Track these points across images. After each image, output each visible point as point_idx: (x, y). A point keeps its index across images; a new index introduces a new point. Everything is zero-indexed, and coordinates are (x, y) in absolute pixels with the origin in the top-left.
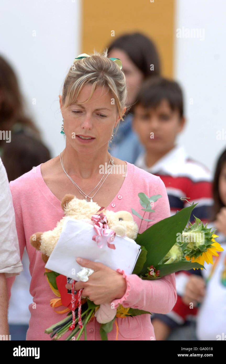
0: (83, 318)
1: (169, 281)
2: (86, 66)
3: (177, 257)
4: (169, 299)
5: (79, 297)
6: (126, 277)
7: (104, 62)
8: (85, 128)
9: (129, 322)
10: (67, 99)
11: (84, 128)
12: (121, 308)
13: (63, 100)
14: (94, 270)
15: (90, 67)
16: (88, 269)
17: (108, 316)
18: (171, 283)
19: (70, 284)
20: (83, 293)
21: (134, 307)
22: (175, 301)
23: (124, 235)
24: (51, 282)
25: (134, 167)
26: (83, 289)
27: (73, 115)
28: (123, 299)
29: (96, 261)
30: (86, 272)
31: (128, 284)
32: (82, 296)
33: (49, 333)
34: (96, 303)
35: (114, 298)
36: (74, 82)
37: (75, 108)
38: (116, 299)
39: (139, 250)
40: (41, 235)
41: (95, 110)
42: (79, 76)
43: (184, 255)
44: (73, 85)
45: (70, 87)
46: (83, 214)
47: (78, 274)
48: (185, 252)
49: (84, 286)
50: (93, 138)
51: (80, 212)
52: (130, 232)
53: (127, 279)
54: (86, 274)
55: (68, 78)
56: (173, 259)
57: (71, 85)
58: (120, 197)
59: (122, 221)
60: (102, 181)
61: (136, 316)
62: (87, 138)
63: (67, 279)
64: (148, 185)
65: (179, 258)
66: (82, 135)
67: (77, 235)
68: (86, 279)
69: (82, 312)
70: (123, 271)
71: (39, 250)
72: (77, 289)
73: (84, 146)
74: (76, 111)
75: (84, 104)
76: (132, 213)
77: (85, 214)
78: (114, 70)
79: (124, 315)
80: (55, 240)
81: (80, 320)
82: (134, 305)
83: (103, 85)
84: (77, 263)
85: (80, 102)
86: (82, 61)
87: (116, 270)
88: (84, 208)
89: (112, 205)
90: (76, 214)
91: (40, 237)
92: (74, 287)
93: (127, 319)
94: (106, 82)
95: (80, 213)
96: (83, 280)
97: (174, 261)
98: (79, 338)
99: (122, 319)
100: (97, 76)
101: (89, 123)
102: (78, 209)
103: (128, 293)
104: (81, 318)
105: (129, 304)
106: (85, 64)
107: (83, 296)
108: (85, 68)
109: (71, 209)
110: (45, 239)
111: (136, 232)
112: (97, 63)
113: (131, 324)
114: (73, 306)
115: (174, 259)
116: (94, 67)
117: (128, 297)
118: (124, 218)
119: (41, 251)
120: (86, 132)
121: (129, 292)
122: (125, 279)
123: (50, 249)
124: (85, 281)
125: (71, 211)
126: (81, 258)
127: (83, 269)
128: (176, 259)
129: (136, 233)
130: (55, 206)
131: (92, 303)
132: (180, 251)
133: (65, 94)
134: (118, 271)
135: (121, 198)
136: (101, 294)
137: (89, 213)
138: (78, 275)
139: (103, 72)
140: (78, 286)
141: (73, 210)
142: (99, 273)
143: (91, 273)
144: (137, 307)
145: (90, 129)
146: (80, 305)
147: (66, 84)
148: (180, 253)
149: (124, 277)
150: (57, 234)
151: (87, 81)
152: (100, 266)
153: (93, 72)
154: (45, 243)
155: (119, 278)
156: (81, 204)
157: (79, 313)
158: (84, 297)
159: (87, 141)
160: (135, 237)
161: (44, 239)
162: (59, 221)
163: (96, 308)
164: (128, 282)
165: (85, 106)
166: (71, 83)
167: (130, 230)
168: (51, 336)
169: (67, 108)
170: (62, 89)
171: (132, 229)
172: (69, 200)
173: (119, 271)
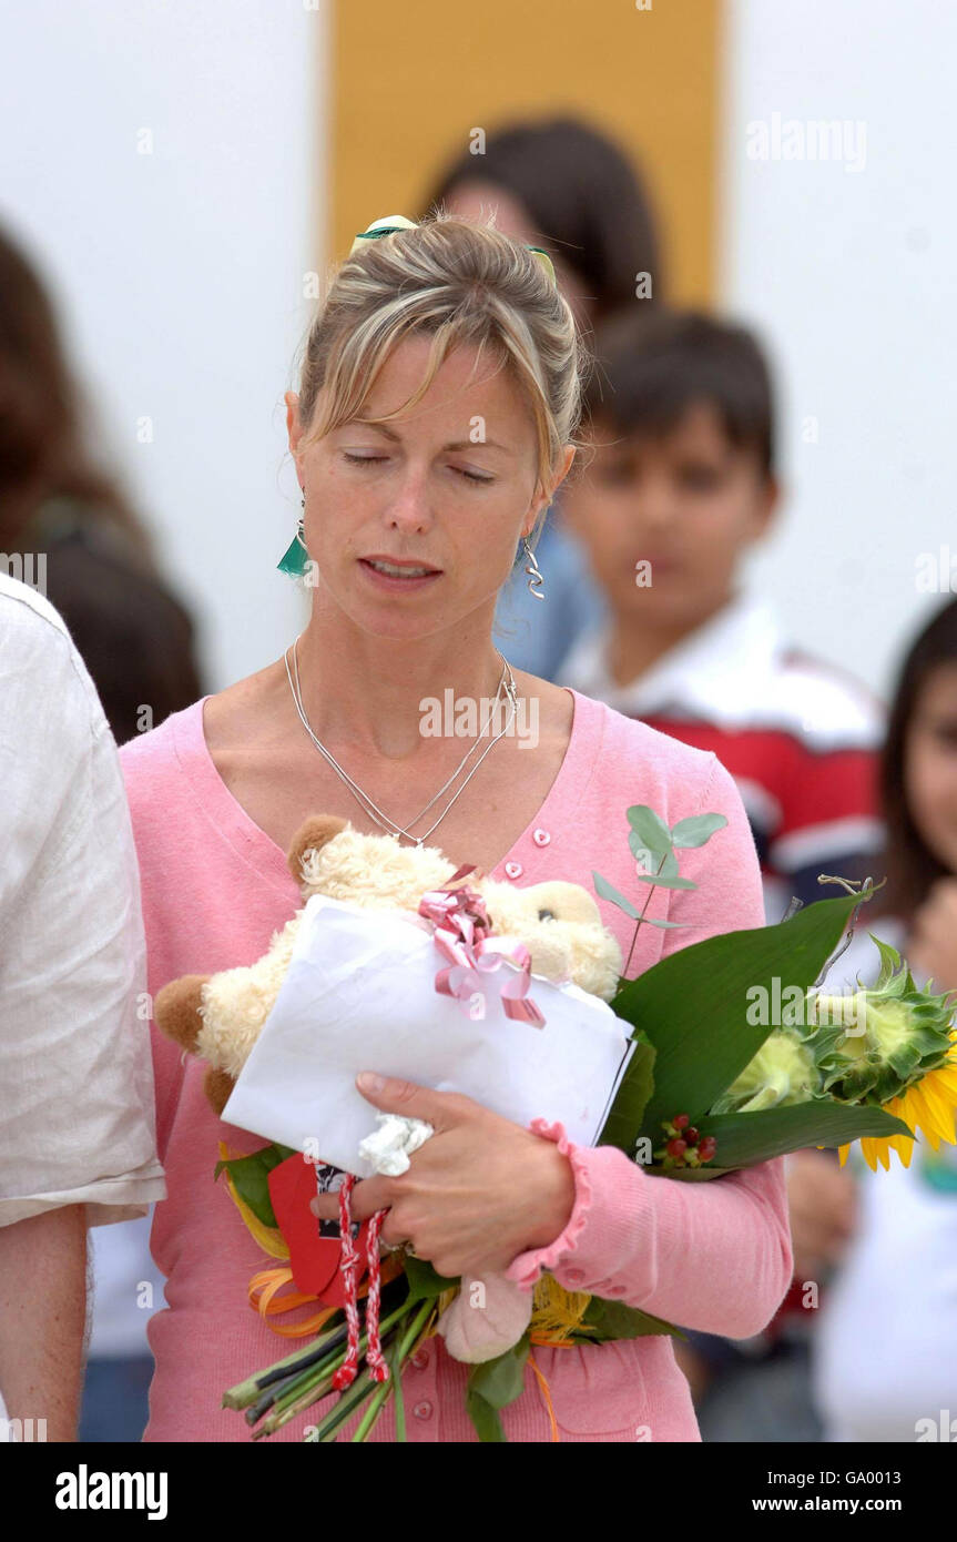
0: (388, 1341)
1: (760, 1192)
2: (409, 261)
3: (793, 1086)
4: (758, 1265)
5: (371, 1244)
6: (570, 1148)
7: (484, 244)
8: (399, 524)
9: (584, 1366)
10: (325, 401)
11: (394, 524)
12: (551, 1301)
13: (303, 411)
14: (434, 1127)
15: (427, 263)
16: (408, 1120)
17: (494, 1327)
18: (766, 1199)
19: (332, 1195)
20: (389, 1228)
21: (609, 1292)
22: (785, 1279)
23: (560, 975)
24: (245, 1199)
25: (604, 711)
26: (388, 1209)
27: (348, 472)
28: (559, 1247)
29: (443, 1087)
30: (399, 1136)
31: (581, 1179)
32: (382, 1242)
33: (240, 1405)
34: (445, 1268)
35: (524, 1246)
36: (353, 328)
37: (360, 441)
38: (528, 1249)
39: (629, 1042)
40: (204, 985)
41: (445, 449)
42: (377, 302)
43: (824, 1082)
44: (353, 338)
45: (337, 347)
46: (386, 895)
47: (365, 1144)
48: (829, 1068)
49: (392, 1194)
50: (434, 573)
51: (372, 886)
52: (586, 968)
53: (577, 1160)
54: (401, 1141)
55: (327, 313)
56: (775, 1092)
57: (343, 342)
58: (542, 838)
59: (553, 921)
60: (466, 770)
61: (613, 1342)
62: (409, 571)
63: (318, 1175)
64: (664, 785)
65: (801, 1091)
66: (385, 558)
67: (361, 975)
68: (399, 1164)
69: (383, 1313)
70: (558, 1127)
71: (194, 1049)
72: (363, 1210)
73: (393, 606)
74: (362, 453)
75: (397, 422)
76: (598, 893)
77: (393, 893)
78: (527, 281)
79: (564, 1336)
80: (263, 1003)
81: (375, 1346)
82: (609, 1280)
83: (481, 336)
84: (358, 1095)
85: (376, 415)
86: (391, 242)
87: (529, 1126)
88: (386, 871)
89: (509, 868)
90: (352, 897)
91: (199, 992)
92: (350, 1202)
93: (575, 1353)
94: (493, 326)
95: (371, 890)
96: (385, 1167)
97: (777, 1100)
98: (366, 1433)
99: (555, 1350)
100: (453, 299)
101: (417, 502)
102: (361, 875)
103: (580, 1219)
104: (380, 1337)
105: (587, 1271)
106: (403, 252)
107: (386, 1242)
108: (405, 267)
109: (333, 873)
110: (220, 1002)
111: (616, 969)
112: (456, 248)
113: (592, 1373)
114: (347, 1284)
115: (778, 1093)
116: (440, 265)
117: (579, 1238)
118: (560, 912)
119: (203, 1056)
120: (402, 547)
121: (583, 1211)
122: (566, 1162)
123: (243, 1042)
124: (394, 1171)
125: (332, 884)
126: (378, 1075)
127: (386, 1122)
128: (789, 1097)
129: (615, 974)
130: (263, 873)
131: (426, 1268)
132: (804, 1061)
133: (314, 380)
134: (539, 1129)
135: (547, 840)
136: (464, 1227)
137: (410, 887)
138: (367, 1147)
139: (480, 287)
140: (365, 1198)
141: (339, 879)
142: (455, 1138)
143: (419, 1139)
144: (622, 1289)
145: (419, 530)
146: (376, 1278)
147: (317, 339)
148: (807, 1069)
149: (564, 1151)
150: (273, 980)
151: (413, 319)
152: (457, 1106)
153: (440, 283)
154: (222, 1017)
155: (543, 1155)
156: (376, 854)
157: (372, 1315)
158: (392, 1246)
159: (409, 583)
160: (611, 992)
161: (216, 1002)
162: (281, 929)
163: (444, 1296)
164: (582, 1172)
165: (401, 430)
166: (343, 331)
167: (586, 961)
168: (251, 1415)
169: (323, 443)
170: (302, 361)
171: (597, 955)
172: (321, 837)
173: (543, 1129)
